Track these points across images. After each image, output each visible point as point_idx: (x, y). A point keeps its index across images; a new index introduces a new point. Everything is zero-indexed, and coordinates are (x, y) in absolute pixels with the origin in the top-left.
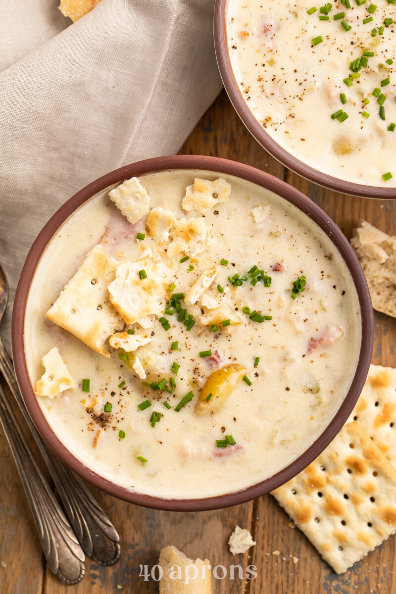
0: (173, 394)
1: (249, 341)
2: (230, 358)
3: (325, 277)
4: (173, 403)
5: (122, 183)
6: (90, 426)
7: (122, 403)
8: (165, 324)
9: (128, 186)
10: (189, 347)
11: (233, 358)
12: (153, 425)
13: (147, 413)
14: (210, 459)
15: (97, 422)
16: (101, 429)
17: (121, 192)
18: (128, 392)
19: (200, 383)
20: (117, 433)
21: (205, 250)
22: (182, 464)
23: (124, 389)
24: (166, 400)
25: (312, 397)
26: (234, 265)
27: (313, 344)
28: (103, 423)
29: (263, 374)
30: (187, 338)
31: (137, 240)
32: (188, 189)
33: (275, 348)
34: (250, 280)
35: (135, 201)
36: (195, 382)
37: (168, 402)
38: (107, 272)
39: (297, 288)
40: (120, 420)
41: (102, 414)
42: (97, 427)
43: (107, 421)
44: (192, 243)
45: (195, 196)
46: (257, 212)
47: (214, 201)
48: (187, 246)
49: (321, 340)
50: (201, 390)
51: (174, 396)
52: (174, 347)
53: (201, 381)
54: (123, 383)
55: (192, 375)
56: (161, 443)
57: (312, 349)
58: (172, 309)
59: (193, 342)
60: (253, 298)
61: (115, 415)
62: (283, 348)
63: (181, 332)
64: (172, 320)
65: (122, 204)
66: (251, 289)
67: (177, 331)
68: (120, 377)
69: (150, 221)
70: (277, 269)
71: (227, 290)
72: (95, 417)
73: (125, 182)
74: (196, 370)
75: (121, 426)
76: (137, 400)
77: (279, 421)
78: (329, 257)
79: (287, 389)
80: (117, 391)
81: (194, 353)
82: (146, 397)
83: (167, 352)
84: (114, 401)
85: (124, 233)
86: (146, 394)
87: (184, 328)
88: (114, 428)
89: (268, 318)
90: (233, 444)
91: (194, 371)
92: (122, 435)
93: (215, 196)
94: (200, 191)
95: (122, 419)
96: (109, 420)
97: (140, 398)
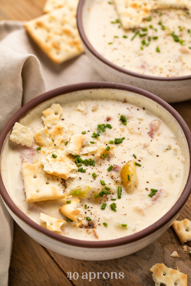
0: (112, 193)
1: (124, 152)
2: (122, 163)
3: (131, 109)
4: (115, 196)
5: (12, 130)
6: (88, 232)
7: (93, 213)
8: (82, 171)
9: (16, 129)
10: (101, 172)
11: (123, 162)
12: (115, 211)
13: (108, 208)
14: (153, 204)
15: (90, 228)
16: (93, 229)
17: (15, 133)
18: (92, 208)
19: (119, 180)
20: (102, 225)
21: (72, 134)
22: (143, 215)
23: (89, 207)
24: (111, 198)
25: (171, 152)
26: (89, 131)
27: (151, 134)
28: (93, 226)
29: (142, 158)
30: (97, 169)
31: (39, 151)
32: (42, 118)
33: (137, 146)
34: (102, 131)
35: (25, 134)
36: (117, 182)
37: (112, 198)
38: (37, 170)
39: (123, 120)
40: (99, 220)
41: (89, 223)
42: (91, 230)
43: (94, 224)
44: (64, 134)
45: (48, 118)
46: (79, 107)
47: (58, 116)
48: (63, 136)
49: (152, 130)
50: (122, 183)
51: (113, 194)
52: (94, 176)
53: (119, 179)
54: (86, 206)
55: (113, 181)
56: (126, 214)
57: (153, 136)
58: (79, 164)
59: (100, 169)
60: (109, 136)
61: (95, 220)
62: (140, 144)
63: (92, 169)
64: (84, 167)
65: (20, 139)
66: (105, 134)
67: (89, 169)
68: (82, 205)
69: (38, 139)
70: (108, 119)
71: (95, 141)
72: (86, 227)
73: (13, 128)
74: (112, 177)
75: (101, 222)
76: (98, 207)
77: (167, 169)
78: (125, 101)
79: (158, 156)
80: (86, 210)
81: (105, 172)
82: (101, 203)
83: (93, 180)
84: (88, 215)
85: (30, 153)
86: (100, 202)
87: (92, 167)
88: (99, 225)
89: (123, 139)
90: (157, 191)
91: (112, 178)
92: (105, 225)
93: (56, 114)
94: (48, 115)
95: (99, 219)
96: (94, 223)
97: (99, 206)
